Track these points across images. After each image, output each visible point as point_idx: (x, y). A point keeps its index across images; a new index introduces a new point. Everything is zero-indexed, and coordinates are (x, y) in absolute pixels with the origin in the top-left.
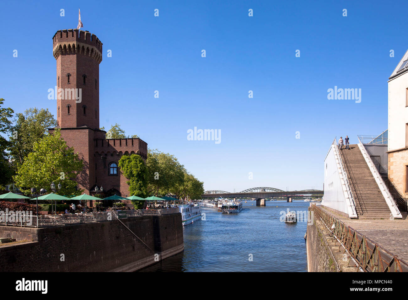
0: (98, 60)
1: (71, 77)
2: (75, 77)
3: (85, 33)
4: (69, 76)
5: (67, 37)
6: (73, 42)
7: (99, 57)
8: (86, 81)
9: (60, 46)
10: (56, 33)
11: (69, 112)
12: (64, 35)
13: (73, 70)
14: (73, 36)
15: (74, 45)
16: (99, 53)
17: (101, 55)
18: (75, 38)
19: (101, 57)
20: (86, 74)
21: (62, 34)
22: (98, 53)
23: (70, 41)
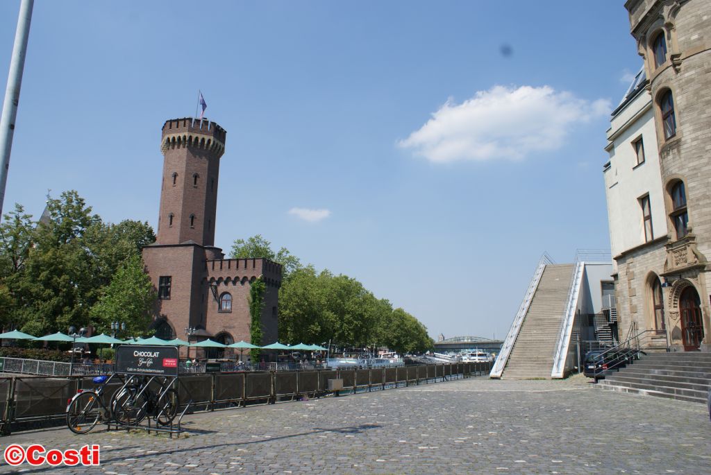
0: (218, 152)
1: (177, 178)
2: (183, 177)
3: (201, 121)
4: (175, 176)
5: (178, 127)
6: (183, 133)
7: (220, 148)
8: (197, 182)
9: (169, 138)
10: (165, 124)
11: (171, 224)
12: (174, 125)
13: (181, 168)
14: (185, 126)
15: (185, 136)
16: (220, 143)
17: (222, 146)
18: (187, 128)
19: (223, 149)
20: (199, 173)
21: (171, 124)
22: (217, 144)
23: (180, 132)
